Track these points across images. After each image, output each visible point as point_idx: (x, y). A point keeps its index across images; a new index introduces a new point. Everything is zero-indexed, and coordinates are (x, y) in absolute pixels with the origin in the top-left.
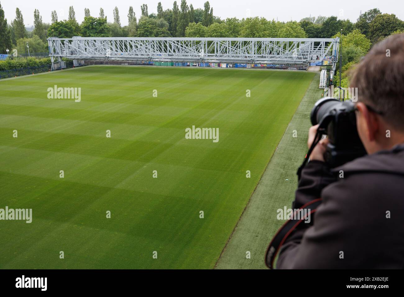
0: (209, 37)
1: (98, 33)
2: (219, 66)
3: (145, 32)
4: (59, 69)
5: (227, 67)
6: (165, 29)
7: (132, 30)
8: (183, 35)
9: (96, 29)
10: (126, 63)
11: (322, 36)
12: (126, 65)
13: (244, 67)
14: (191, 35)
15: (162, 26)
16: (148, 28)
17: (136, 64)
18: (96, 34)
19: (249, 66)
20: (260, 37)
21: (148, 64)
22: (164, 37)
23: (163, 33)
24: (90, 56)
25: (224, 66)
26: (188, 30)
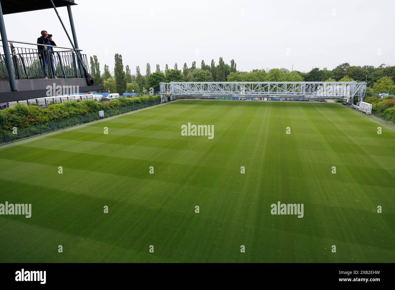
0: (246, 81)
1: (177, 79)
2: (261, 99)
3: (201, 79)
4: (165, 102)
5: (267, 100)
6: (210, 76)
7: (192, 77)
8: (226, 80)
9: (176, 77)
10: (198, 98)
11: (310, 80)
12: (198, 99)
13: (279, 100)
14: (231, 80)
15: (208, 75)
16: (203, 76)
17: (207, 99)
18: (176, 80)
19: (281, 99)
20: (281, 81)
21: (212, 99)
22: (210, 81)
23: (210, 79)
24: (189, 94)
25: (266, 99)
26: (229, 77)
